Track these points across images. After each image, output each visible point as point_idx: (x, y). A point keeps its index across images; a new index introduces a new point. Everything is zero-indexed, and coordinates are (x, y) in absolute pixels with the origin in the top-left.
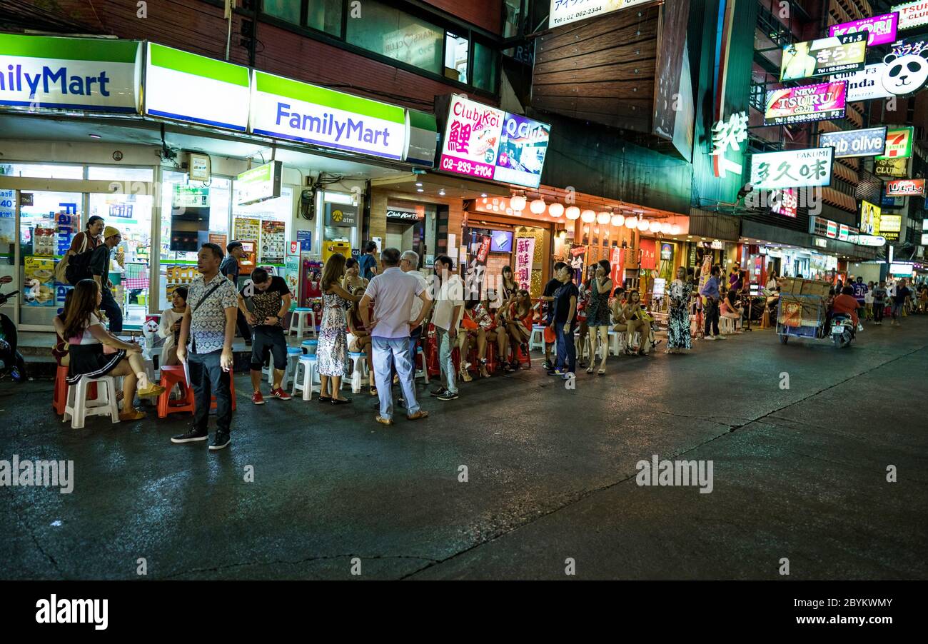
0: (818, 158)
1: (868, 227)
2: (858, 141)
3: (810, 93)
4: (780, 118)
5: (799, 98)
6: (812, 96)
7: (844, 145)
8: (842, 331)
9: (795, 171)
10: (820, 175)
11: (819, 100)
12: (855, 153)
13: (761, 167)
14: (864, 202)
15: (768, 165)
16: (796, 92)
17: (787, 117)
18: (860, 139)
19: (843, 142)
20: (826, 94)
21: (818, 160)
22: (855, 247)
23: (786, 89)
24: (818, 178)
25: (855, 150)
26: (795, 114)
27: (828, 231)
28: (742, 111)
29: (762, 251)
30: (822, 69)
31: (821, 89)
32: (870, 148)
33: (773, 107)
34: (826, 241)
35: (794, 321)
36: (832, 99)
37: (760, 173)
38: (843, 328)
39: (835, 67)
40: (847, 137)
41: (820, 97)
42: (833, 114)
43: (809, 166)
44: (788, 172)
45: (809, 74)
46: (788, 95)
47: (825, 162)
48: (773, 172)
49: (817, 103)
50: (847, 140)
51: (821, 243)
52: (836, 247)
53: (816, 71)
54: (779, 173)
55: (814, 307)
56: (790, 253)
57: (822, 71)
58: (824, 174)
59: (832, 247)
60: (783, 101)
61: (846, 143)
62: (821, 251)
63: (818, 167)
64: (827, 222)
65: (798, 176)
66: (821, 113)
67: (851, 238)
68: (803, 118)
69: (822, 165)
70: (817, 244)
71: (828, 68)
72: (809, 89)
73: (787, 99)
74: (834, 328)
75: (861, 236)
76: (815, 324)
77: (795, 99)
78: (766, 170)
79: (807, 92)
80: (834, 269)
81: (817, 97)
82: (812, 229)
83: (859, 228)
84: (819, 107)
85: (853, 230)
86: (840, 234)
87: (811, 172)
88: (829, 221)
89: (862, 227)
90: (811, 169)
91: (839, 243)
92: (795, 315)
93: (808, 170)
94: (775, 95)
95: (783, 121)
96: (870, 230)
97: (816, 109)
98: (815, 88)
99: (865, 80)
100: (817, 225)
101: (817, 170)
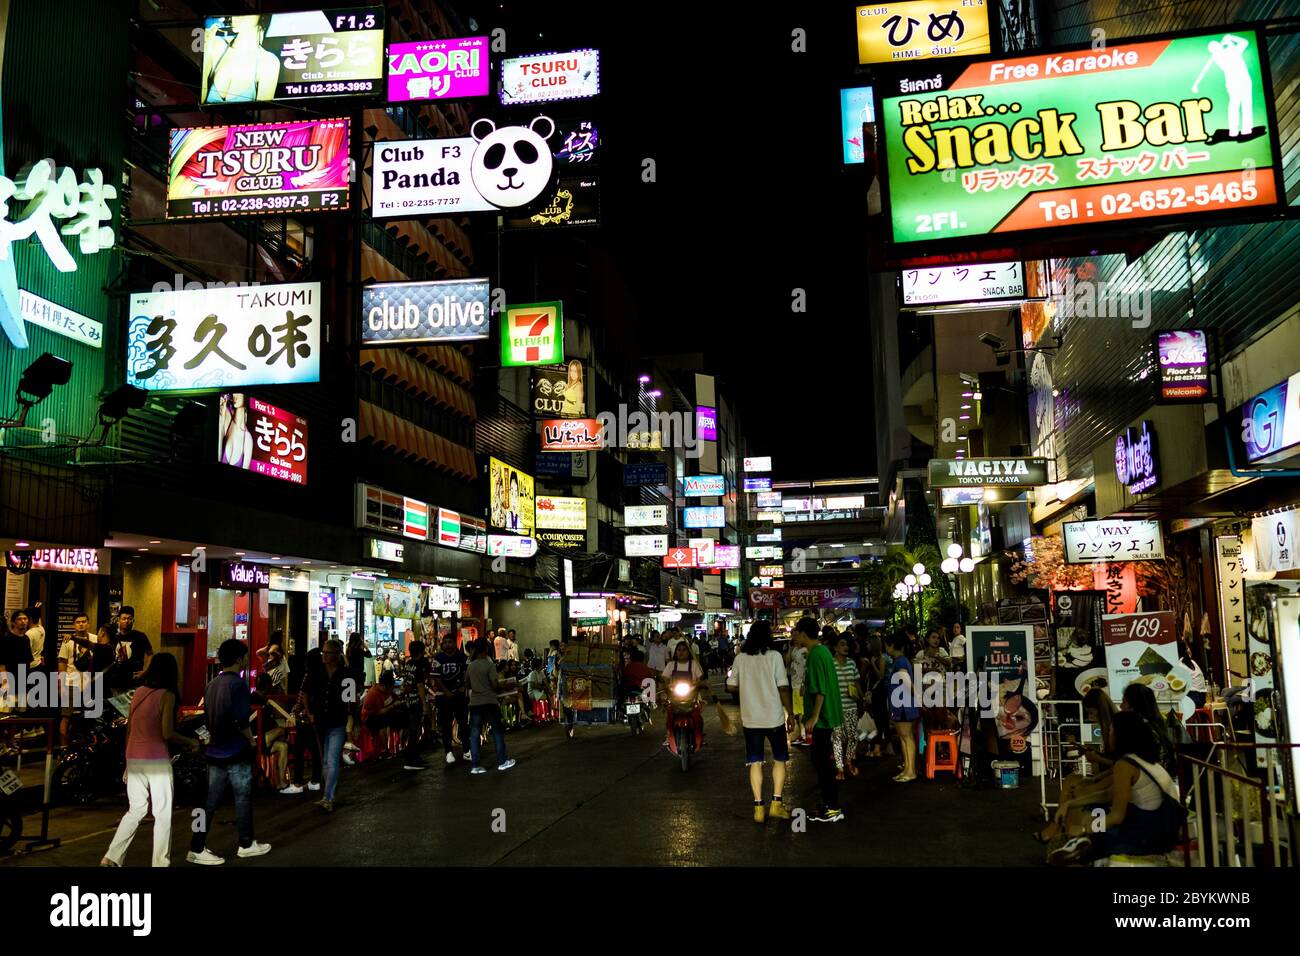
0: (288, 307)
1: (509, 515)
2: (439, 307)
3: (270, 142)
4: (203, 201)
5: (247, 154)
6: (275, 152)
7: (412, 314)
8: (638, 711)
9: (235, 342)
10: (297, 356)
11: (291, 161)
12: (435, 333)
13: (152, 330)
14: (493, 460)
15: (171, 324)
16: (240, 136)
17: (220, 200)
18: (442, 302)
19: (409, 307)
20: (307, 149)
21: (290, 314)
22: (482, 562)
23: (217, 128)
24: (292, 363)
25: (435, 325)
26: (239, 193)
27: (406, 523)
28: (93, 167)
29: (241, 575)
30: (296, 85)
31: (295, 134)
32: (463, 322)
33: (185, 171)
34: (400, 547)
35: (583, 702)
36: (321, 164)
37: (150, 346)
38: (638, 706)
39: (324, 83)
40: (416, 297)
41: (293, 154)
42: (324, 199)
43: (269, 331)
44: (221, 345)
45: (267, 94)
46: (218, 145)
47: (306, 320)
48: (184, 343)
49: (289, 168)
50: (415, 303)
51: (387, 551)
52: (432, 562)
53: (281, 90)
54: (200, 347)
55: (605, 680)
56: (334, 580)
57: (296, 90)
58: (305, 351)
59: (422, 562)
60: (210, 157)
61: (416, 309)
62: (393, 571)
63: (290, 333)
64: (402, 503)
65: (242, 354)
66: (300, 196)
67: (470, 542)
68: (258, 204)
69: (300, 328)
70: (375, 554)
71: (308, 84)
72: (268, 133)
73: (219, 155)
74: (628, 707)
75: (493, 539)
76: (607, 704)
77: (237, 154)
78: (166, 338)
79: (265, 138)
80: (454, 613)
81: (287, 153)
82: (362, 517)
83: (488, 518)
84: (295, 181)
85: (472, 522)
86: (441, 532)
87: (276, 347)
88: (406, 499)
89: (495, 516)
90: (275, 336)
91: (440, 554)
92: (583, 695)
93: (268, 339)
94: (190, 142)
95: (212, 212)
96: (514, 524)
97: (286, 184)
98: (282, 132)
99: (442, 170)
100: (372, 507)
101: (289, 341)
